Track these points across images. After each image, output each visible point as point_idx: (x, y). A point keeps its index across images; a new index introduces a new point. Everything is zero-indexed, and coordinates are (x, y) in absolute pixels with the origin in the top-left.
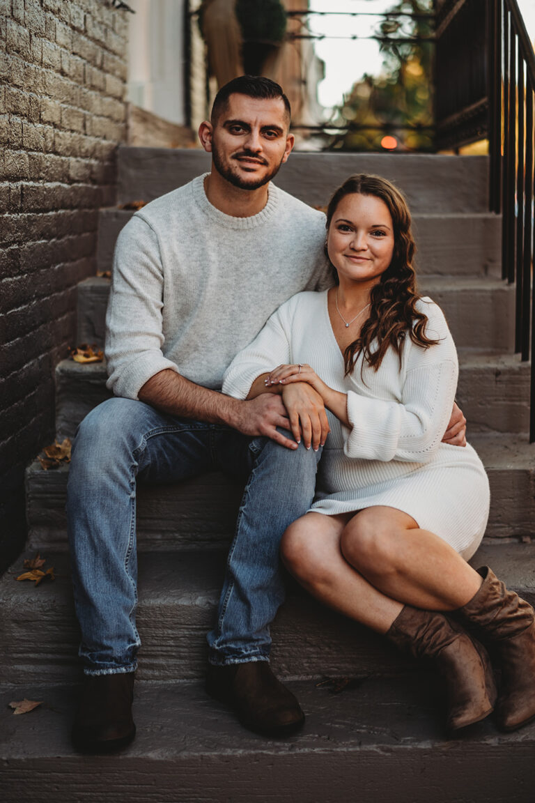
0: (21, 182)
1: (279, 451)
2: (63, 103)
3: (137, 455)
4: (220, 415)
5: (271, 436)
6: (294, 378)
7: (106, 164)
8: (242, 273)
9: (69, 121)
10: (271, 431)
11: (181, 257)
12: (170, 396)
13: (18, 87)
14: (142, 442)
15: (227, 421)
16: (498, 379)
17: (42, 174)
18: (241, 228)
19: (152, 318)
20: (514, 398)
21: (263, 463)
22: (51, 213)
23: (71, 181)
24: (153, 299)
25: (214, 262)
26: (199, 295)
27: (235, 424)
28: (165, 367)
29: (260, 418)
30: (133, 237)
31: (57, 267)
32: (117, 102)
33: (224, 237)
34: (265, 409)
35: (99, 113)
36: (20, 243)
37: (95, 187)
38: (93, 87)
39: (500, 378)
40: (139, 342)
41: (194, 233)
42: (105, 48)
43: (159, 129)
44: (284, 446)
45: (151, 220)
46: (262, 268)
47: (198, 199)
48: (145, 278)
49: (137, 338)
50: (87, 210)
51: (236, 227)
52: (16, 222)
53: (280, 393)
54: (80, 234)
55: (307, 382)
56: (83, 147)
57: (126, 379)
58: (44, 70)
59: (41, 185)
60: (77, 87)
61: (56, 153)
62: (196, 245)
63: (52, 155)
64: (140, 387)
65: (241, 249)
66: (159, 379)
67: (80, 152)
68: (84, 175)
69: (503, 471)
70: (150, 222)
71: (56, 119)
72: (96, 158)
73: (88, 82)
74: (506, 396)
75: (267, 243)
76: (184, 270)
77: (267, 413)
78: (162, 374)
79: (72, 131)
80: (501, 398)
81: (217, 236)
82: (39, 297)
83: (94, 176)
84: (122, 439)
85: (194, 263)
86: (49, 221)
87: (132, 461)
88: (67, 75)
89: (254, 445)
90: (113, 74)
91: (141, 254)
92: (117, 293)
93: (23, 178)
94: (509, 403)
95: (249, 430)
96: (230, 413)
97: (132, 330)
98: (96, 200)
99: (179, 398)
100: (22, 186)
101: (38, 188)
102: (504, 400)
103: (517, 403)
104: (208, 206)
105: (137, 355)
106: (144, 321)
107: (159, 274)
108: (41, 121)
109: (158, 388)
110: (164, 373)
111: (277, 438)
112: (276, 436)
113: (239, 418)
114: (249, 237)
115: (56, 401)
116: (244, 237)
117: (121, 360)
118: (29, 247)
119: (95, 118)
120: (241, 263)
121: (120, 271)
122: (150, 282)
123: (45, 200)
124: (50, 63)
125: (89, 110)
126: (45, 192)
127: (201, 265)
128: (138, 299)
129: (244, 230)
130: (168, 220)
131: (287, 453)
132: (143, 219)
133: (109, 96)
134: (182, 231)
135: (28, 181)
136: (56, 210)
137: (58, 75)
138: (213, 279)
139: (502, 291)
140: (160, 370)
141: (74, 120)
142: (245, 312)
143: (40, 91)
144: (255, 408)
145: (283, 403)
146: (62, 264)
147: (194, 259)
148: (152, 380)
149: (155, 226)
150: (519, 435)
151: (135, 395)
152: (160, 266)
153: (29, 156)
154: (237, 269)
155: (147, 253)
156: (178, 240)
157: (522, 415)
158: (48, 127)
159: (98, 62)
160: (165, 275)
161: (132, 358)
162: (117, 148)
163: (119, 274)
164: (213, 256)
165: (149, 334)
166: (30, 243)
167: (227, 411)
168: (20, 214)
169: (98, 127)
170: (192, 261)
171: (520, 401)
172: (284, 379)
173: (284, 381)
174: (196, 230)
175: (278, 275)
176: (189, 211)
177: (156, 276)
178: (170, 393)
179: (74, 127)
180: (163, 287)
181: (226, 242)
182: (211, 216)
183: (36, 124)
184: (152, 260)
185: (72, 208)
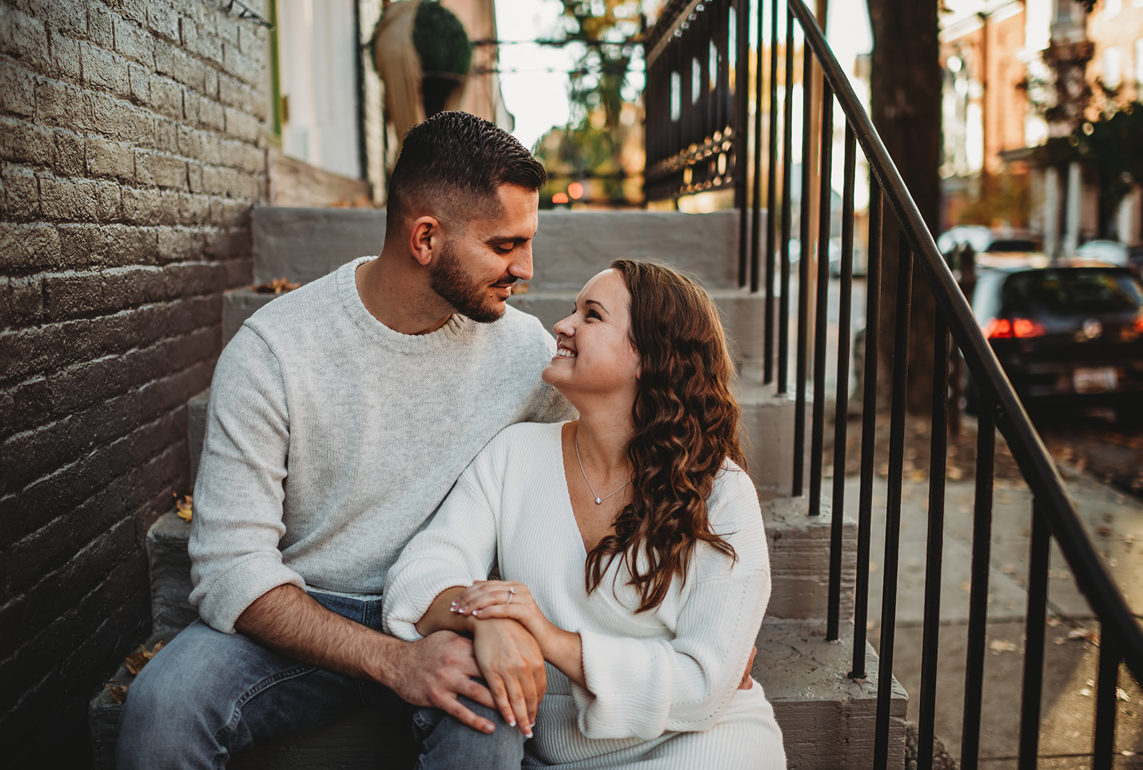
0: (42, 275)
1: (462, 734)
2: (139, 145)
3: (224, 736)
4: (367, 670)
5: (450, 711)
6: (498, 610)
7: (234, 230)
8: (418, 421)
9: (154, 172)
10: (450, 702)
11: (319, 398)
12: (285, 631)
13: (20, 116)
14: (232, 715)
15: (379, 678)
16: (777, 544)
17: (95, 257)
18: (416, 352)
19: (266, 498)
20: (800, 571)
21: (437, 748)
22: (121, 313)
23: (163, 261)
24: (270, 467)
25: (373, 407)
26: (349, 458)
27: (391, 684)
28: (281, 582)
29: (430, 679)
30: (242, 364)
31: (141, 389)
32: (250, 148)
33: (388, 365)
34: (439, 663)
35: (218, 161)
36: (48, 371)
37: (214, 264)
38: (202, 125)
39: (780, 542)
40: (243, 539)
41: (339, 358)
42: (222, 70)
43: (317, 181)
44: (472, 728)
45: (272, 337)
46: (447, 412)
47: (346, 303)
48: (259, 433)
49: (241, 532)
50: (200, 298)
51: (407, 351)
52: (32, 341)
53: (468, 634)
54: (188, 332)
55: (518, 621)
56: (187, 210)
57: (218, 597)
58: (88, 92)
59: (95, 273)
60: (170, 123)
61: (127, 222)
62: (344, 379)
63: (119, 226)
64: (237, 614)
65: (415, 384)
66: (270, 602)
67: (181, 216)
68: (191, 250)
69: (801, 704)
70: (270, 341)
71: (125, 171)
72: (214, 224)
73: (192, 116)
74: (789, 568)
75: (456, 372)
76: (325, 418)
77: (443, 671)
78: (274, 594)
79: (162, 188)
80: (781, 571)
81: (378, 364)
82: (101, 442)
83: (210, 250)
84: (196, 717)
85: (340, 408)
86: (117, 325)
87: (215, 748)
88: (144, 104)
89: (421, 717)
90: (241, 108)
91: (253, 393)
92: (212, 453)
93: (46, 267)
94: (793, 578)
95: (414, 698)
96: (383, 666)
97: (232, 518)
98: (217, 282)
99: (300, 636)
100: (44, 280)
101: (85, 279)
102: (786, 574)
103: (805, 578)
104: (365, 316)
105: (236, 561)
106: (252, 503)
107: (282, 427)
108: (88, 173)
109: (267, 618)
110: (277, 591)
111: (460, 715)
112: (458, 712)
113: (398, 675)
114: (428, 365)
115: (151, 578)
116: (420, 365)
117: (211, 566)
118: (73, 373)
119: (207, 169)
120: (416, 405)
121: (218, 419)
122: (267, 439)
123: (103, 295)
124: (105, 83)
125: (195, 158)
126: (104, 284)
127: (350, 411)
128: (245, 466)
129: (420, 354)
130: (299, 337)
131: (476, 739)
132: (258, 334)
133: (233, 138)
134: (321, 354)
135: (60, 269)
136: (135, 306)
137: (127, 103)
138: (373, 434)
139: (771, 406)
140: (270, 588)
141: (167, 172)
142: (423, 477)
143: (82, 126)
144: (422, 659)
145: (474, 656)
146: (153, 382)
147: (340, 400)
148: (259, 602)
149: (278, 349)
150: (807, 621)
151: (228, 626)
152: (285, 414)
153: (60, 230)
154: (409, 416)
155: (263, 393)
156: (314, 370)
157: (812, 594)
158: (105, 183)
159: (212, 89)
160: (292, 429)
161: (228, 565)
162: (252, 208)
163: (217, 423)
164: (372, 398)
165: (259, 525)
166: (75, 367)
167: (378, 662)
168: (44, 326)
169: (215, 180)
170: (338, 404)
171: (809, 574)
172: (479, 609)
173: (481, 612)
174: (344, 355)
175: (472, 419)
176: (332, 323)
177: (277, 431)
178: (286, 626)
179: (167, 182)
180: (288, 446)
181: (392, 374)
182: (369, 332)
183: (74, 179)
184: (272, 405)
185: (169, 299)
